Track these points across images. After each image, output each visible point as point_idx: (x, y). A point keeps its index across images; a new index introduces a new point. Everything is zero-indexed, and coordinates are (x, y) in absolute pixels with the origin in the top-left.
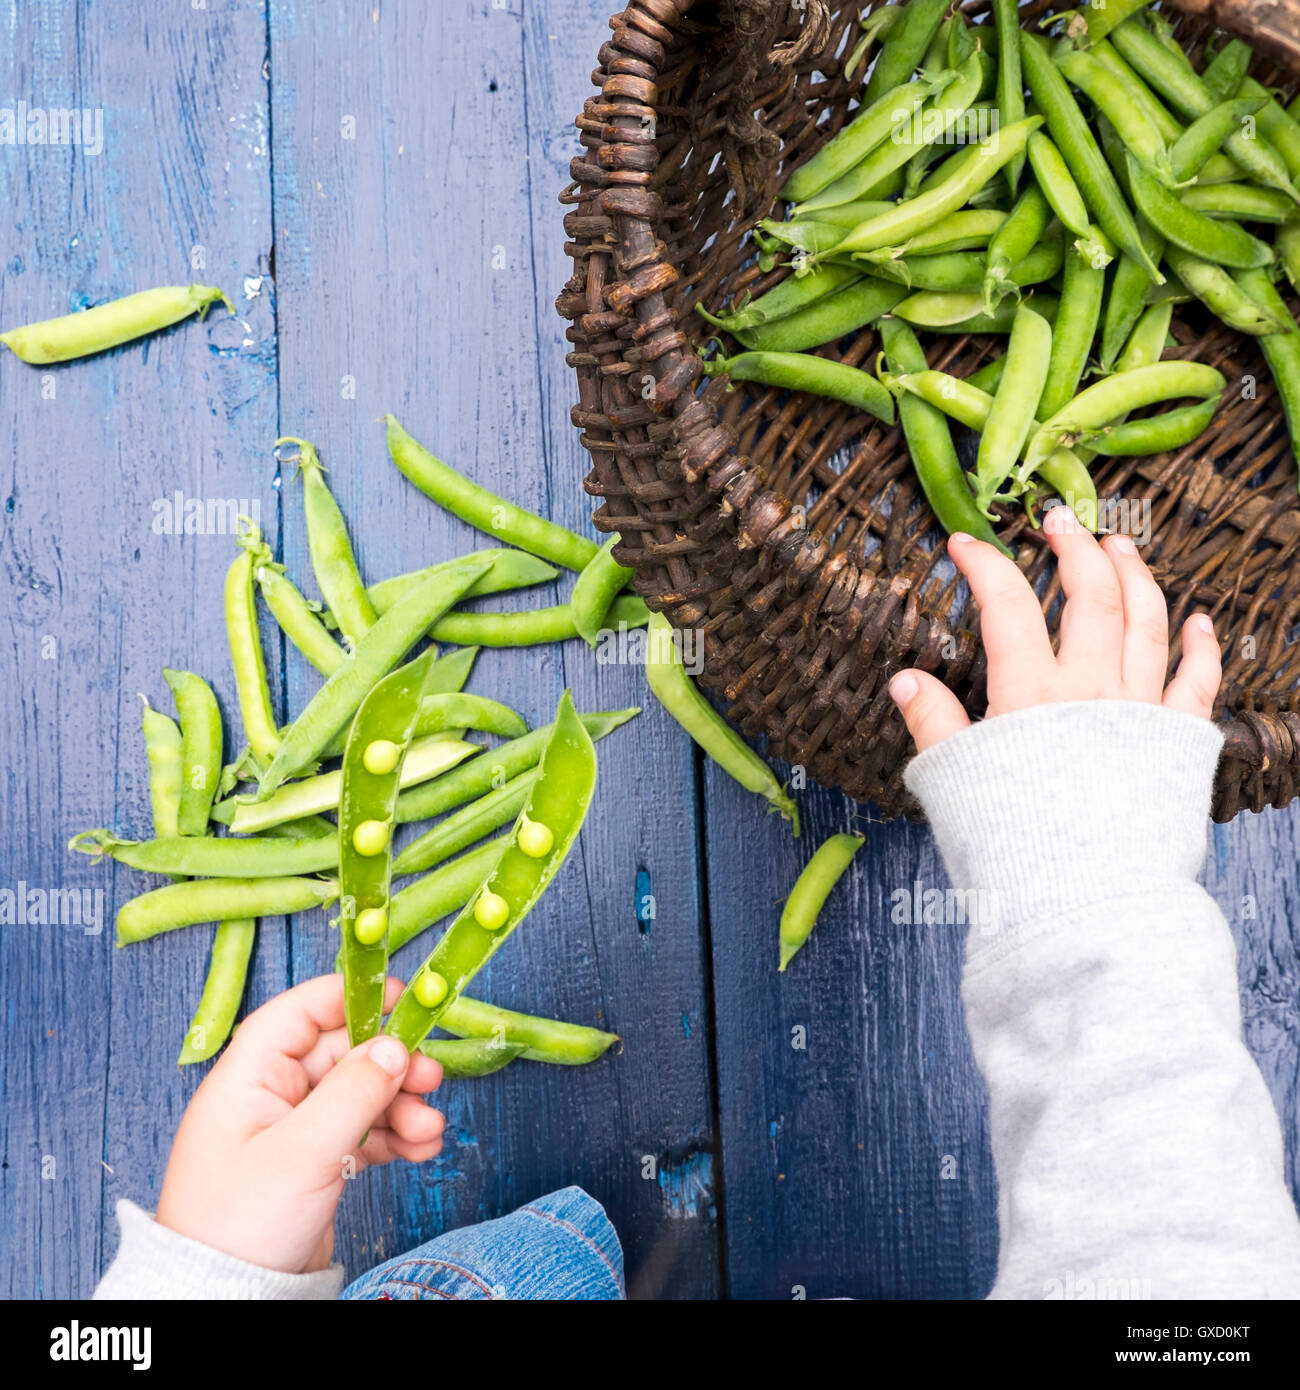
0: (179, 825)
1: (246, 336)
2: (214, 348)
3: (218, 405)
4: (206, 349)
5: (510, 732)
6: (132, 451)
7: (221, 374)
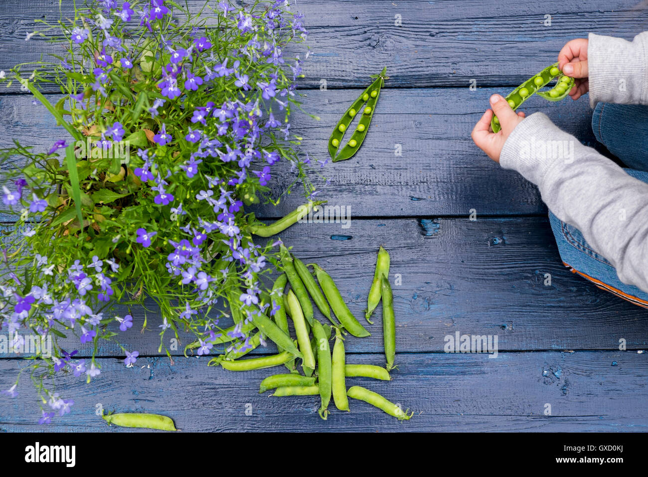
0: (311, 386)
1: (146, 368)
2: (150, 378)
3: (170, 377)
4: (150, 381)
5: (286, 279)
6: (185, 405)
7: (159, 376)
